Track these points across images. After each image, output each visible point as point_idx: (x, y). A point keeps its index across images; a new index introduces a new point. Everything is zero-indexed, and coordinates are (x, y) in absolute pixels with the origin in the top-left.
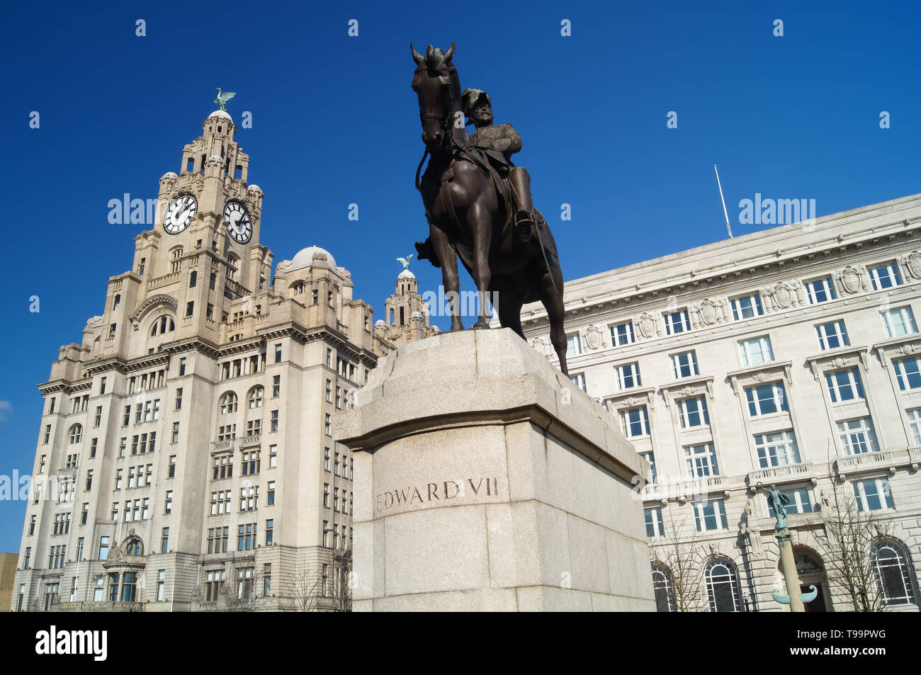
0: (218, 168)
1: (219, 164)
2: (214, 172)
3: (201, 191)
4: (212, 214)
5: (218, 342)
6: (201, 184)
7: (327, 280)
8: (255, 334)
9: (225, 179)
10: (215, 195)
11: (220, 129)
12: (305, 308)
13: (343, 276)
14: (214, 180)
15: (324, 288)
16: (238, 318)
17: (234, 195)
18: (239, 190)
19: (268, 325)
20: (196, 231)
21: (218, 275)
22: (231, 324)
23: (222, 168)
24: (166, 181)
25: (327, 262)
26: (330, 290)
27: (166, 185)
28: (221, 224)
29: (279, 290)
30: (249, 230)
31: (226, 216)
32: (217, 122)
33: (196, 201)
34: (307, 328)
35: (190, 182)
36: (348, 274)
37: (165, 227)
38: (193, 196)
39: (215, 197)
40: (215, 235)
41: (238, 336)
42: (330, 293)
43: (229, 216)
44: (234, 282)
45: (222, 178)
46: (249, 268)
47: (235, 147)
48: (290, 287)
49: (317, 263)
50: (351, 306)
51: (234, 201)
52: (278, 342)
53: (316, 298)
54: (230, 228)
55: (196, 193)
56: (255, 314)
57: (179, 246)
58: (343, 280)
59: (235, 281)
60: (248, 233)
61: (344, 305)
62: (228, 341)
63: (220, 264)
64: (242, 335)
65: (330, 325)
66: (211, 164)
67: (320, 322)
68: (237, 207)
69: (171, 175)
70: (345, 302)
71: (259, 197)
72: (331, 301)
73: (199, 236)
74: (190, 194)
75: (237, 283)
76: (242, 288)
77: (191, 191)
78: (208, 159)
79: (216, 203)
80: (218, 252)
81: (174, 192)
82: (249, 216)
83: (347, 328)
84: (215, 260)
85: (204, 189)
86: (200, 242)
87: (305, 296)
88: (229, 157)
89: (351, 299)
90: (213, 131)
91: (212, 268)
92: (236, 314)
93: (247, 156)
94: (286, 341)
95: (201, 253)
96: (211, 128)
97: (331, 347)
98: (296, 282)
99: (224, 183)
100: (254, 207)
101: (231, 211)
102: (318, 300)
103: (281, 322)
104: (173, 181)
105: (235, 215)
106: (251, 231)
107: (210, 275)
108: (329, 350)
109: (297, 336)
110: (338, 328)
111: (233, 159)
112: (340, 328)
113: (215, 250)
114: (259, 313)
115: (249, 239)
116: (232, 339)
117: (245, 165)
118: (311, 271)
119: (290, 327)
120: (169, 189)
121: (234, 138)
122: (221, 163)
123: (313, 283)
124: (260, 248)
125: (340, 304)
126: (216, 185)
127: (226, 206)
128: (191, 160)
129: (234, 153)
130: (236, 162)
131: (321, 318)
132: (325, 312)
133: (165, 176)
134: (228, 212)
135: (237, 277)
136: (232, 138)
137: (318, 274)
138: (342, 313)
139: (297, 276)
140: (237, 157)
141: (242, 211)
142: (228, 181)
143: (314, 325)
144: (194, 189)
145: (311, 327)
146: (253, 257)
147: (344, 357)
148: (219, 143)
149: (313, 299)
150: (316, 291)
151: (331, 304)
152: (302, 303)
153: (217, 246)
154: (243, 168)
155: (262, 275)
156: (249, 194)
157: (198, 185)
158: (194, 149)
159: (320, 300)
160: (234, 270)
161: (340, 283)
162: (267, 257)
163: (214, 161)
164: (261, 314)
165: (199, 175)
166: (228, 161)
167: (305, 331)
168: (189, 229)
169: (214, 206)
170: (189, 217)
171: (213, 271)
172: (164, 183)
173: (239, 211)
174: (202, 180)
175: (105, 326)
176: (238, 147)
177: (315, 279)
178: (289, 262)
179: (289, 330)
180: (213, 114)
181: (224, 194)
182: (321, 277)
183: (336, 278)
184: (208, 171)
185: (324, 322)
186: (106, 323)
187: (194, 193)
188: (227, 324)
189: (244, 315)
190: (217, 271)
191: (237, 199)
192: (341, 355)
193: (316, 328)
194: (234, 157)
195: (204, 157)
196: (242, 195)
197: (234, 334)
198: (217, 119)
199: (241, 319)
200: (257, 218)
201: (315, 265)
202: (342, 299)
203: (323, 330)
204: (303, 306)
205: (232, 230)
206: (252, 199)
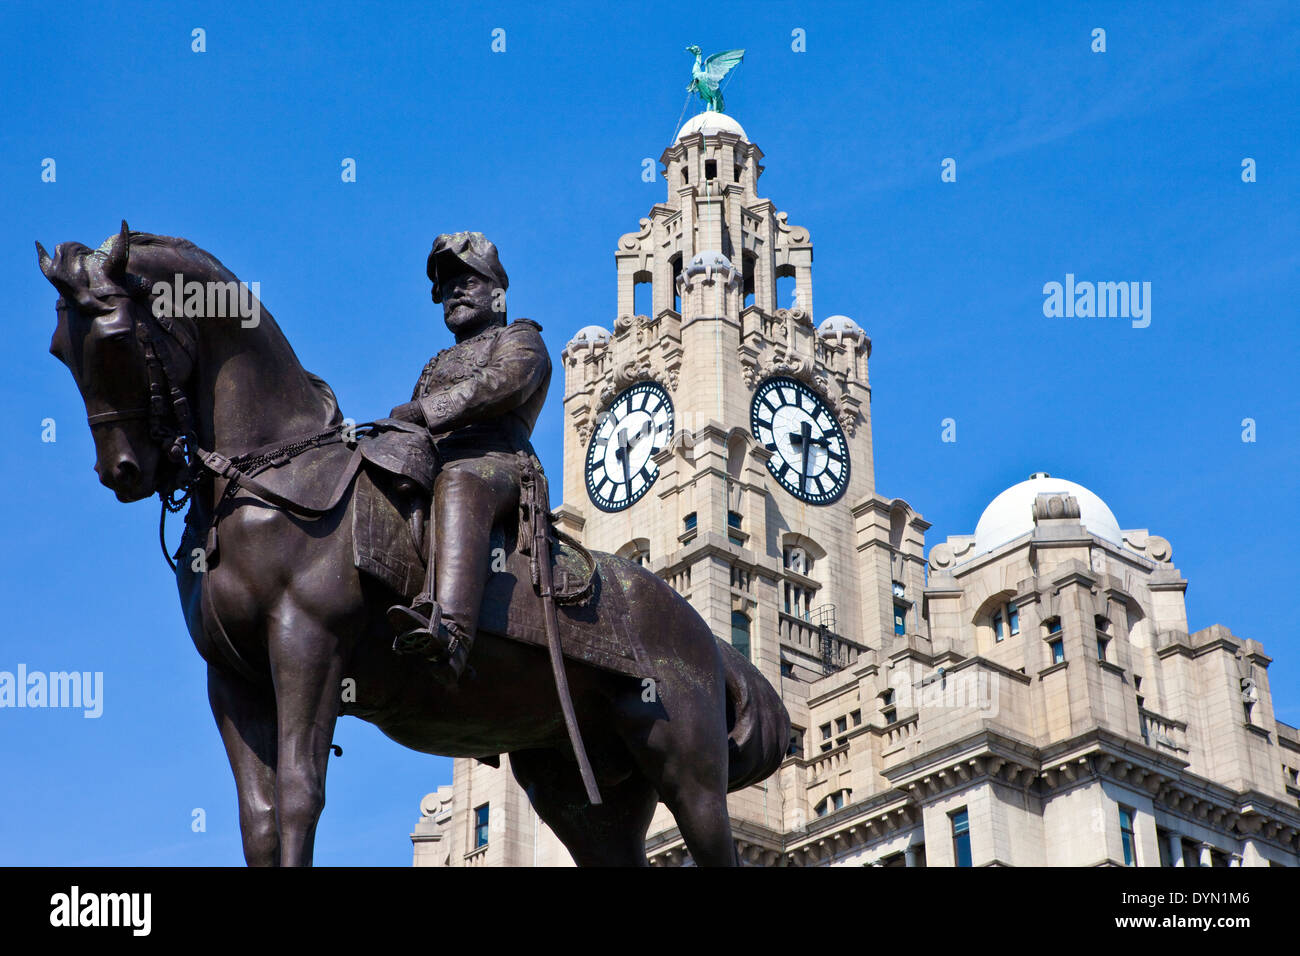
0: (718, 289)
1: (718, 278)
2: (709, 301)
3: (677, 366)
4: (713, 432)
5: (781, 822)
6: (673, 345)
7: (1085, 582)
8: (887, 785)
9: (741, 316)
10: (720, 370)
11: (711, 169)
12: (1027, 680)
13: (1146, 557)
14: (709, 326)
15: (1078, 606)
16: (833, 740)
17: (776, 361)
18: (789, 341)
19: (919, 751)
20: (677, 490)
21: (754, 613)
22: (812, 763)
23: (728, 288)
24: (580, 355)
25: (1082, 521)
26: (1101, 610)
27: (580, 365)
28: (747, 458)
29: (947, 632)
30: (838, 458)
31: (762, 429)
32: (701, 149)
33: (667, 402)
34: (1040, 745)
35: (645, 344)
36: (1163, 546)
37: (593, 492)
38: (659, 386)
39: (720, 377)
40: (734, 495)
41: (836, 796)
42: (1101, 622)
43: (769, 426)
44: (811, 629)
45: (733, 316)
46: (853, 575)
47: (765, 214)
48: (977, 621)
49: (1052, 529)
50: (1191, 653)
51: (778, 379)
52: (956, 802)
53: (1057, 645)
54: (777, 461)
55: (663, 376)
56: (881, 722)
57: (635, 542)
58: (1148, 571)
59: (816, 622)
60: (836, 467)
61: (1164, 654)
62: (813, 816)
63: (756, 584)
64: (849, 791)
65: (1116, 728)
66: (694, 280)
67: (1081, 720)
68: (790, 395)
69: (593, 333)
70: (1164, 643)
71: (858, 352)
72: (1111, 646)
73: (686, 503)
74: (649, 383)
75: (822, 630)
76: (841, 641)
77: (651, 373)
78: (688, 263)
79: (726, 395)
80: (748, 546)
81: (603, 384)
82: (833, 415)
83: (1183, 727)
84: (741, 572)
85: (683, 360)
86: (691, 519)
87: (1023, 643)
88: (750, 245)
89: (1184, 627)
90: (693, 181)
91: (735, 597)
92: (826, 729)
93: (802, 232)
94: (979, 800)
95: (696, 557)
96: (685, 172)
97: (1130, 799)
98: (992, 599)
99: (741, 329)
100: (843, 384)
101: (774, 411)
102: (1067, 647)
103: (953, 738)
104: (598, 352)
105: (789, 420)
106: (844, 459)
107: (728, 618)
108: (1127, 812)
109: (1013, 775)
110: (1145, 734)
111: (764, 252)
112: (1157, 733)
113: (739, 538)
114: (890, 714)
115: (842, 485)
116: (821, 808)
117: (800, 260)
118: (1033, 560)
119: (984, 750)
120: (590, 378)
121: (756, 185)
122: (724, 272)
123: (1042, 598)
124: (876, 506)
125: (1150, 652)
126: (719, 342)
127: (758, 398)
128: (643, 278)
129: (764, 231)
130: (773, 258)
131: (1081, 707)
132: (1094, 687)
133: (575, 341)
134: (764, 414)
135: (820, 609)
136: (750, 188)
137: (1055, 564)
138: (1159, 680)
139: (993, 583)
140: (773, 242)
141: (809, 405)
142: (752, 322)
143: (1062, 734)
144: (658, 366)
145: (1055, 738)
146: (862, 539)
147: (1185, 828)
148: (711, 213)
149: (1047, 647)
150: (1054, 623)
151: (1111, 657)
152: (1014, 666)
153: (746, 526)
154: (799, 272)
155: (899, 592)
156: (824, 349)
157: (669, 350)
158: (647, 245)
159: (1073, 649)
160: (809, 590)
161: (1136, 585)
162: (908, 532)
163: (703, 271)
164: (900, 717)
165: (666, 320)
166: (749, 259)
167: (1040, 756)
168: (659, 487)
169: (720, 405)
170: (655, 451)
171: (738, 605)
172: (574, 363)
173: (799, 404)
174: (676, 334)
175: (458, 814)
176: (772, 210)
177: (1046, 582)
178: (967, 540)
179: (983, 759)
180: (687, 130)
181: (745, 363)
182: (1063, 573)
183: (1120, 570)
184: (689, 306)
185: (1096, 720)
186: (461, 806)
187: (659, 378)
188: (802, 765)
189: (851, 727)
190: (753, 604)
191: (787, 371)
192: (1171, 823)
193: (1071, 745)
194: (766, 243)
195: (677, 262)
196: (803, 353)
197: (823, 791)
198: (700, 140)
199: (842, 741)
200: (858, 418)
201: (1043, 537)
202: (1155, 635)
203: (1094, 747)
204: (1021, 677)
205: (786, 467)
206: (838, 363)
